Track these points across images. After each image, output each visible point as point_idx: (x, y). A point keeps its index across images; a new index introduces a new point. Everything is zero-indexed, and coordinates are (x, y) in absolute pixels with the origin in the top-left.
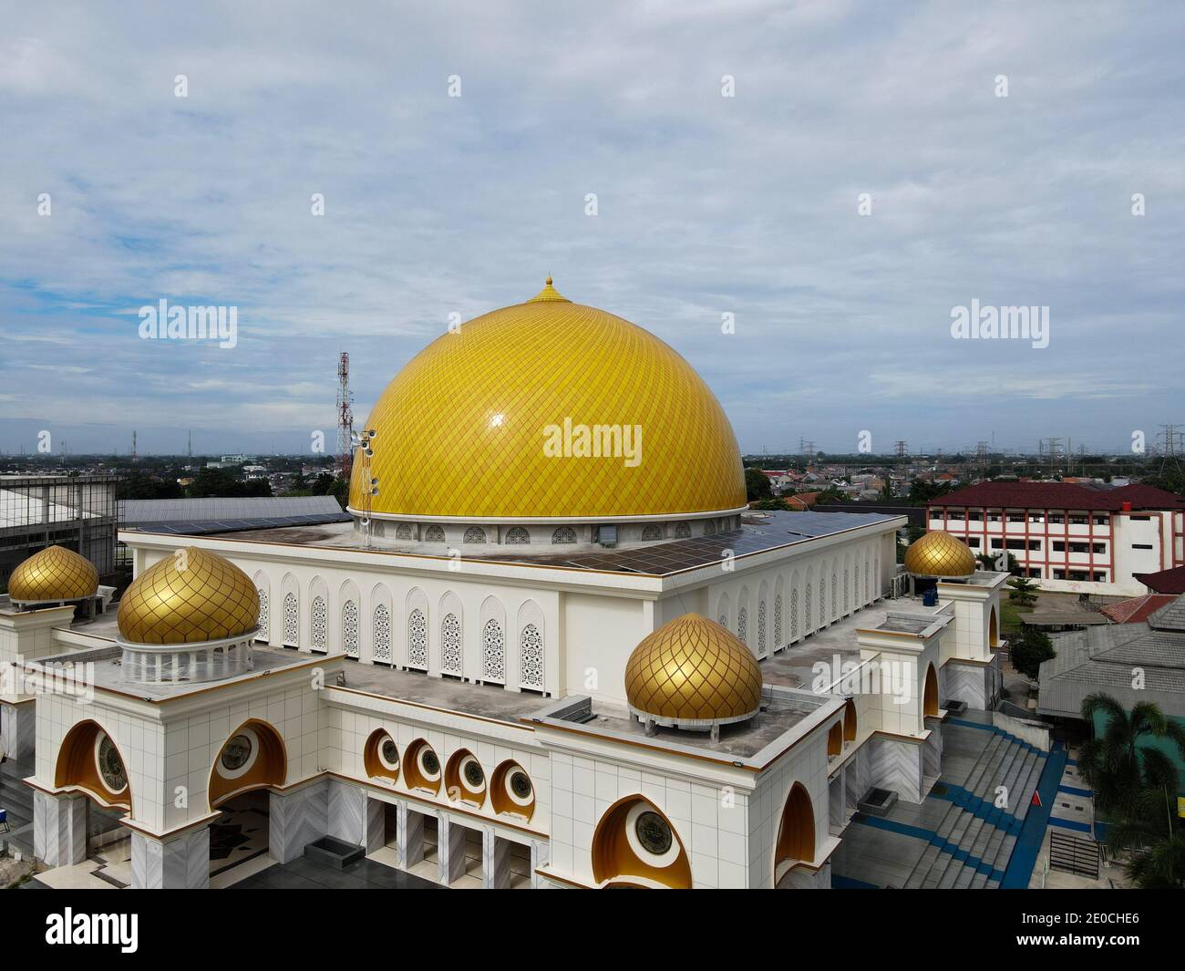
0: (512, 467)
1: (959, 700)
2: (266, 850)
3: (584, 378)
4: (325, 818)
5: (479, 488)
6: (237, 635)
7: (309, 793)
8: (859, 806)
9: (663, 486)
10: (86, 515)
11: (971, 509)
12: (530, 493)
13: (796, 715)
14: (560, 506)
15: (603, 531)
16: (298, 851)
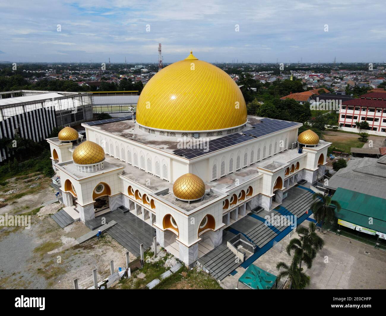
0: (170, 117)
1: (305, 180)
2: (109, 207)
3: (192, 91)
4: (122, 202)
5: (162, 122)
6: (98, 162)
7: (117, 197)
8: (252, 211)
9: (213, 122)
10: (84, 104)
11: (356, 107)
12: (175, 124)
13: (215, 197)
14: (183, 128)
15: (195, 134)
16: (116, 208)
